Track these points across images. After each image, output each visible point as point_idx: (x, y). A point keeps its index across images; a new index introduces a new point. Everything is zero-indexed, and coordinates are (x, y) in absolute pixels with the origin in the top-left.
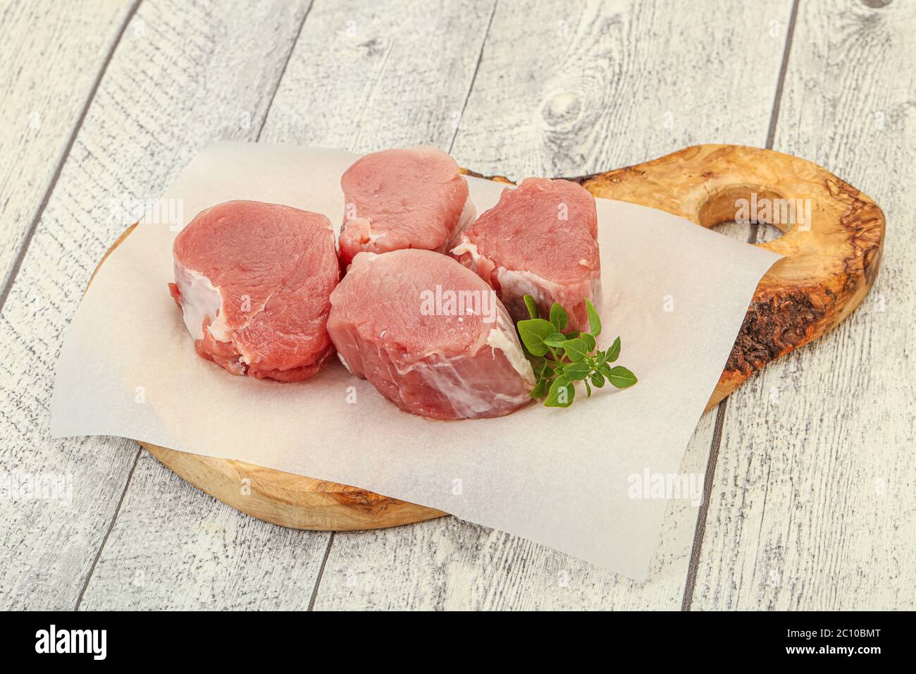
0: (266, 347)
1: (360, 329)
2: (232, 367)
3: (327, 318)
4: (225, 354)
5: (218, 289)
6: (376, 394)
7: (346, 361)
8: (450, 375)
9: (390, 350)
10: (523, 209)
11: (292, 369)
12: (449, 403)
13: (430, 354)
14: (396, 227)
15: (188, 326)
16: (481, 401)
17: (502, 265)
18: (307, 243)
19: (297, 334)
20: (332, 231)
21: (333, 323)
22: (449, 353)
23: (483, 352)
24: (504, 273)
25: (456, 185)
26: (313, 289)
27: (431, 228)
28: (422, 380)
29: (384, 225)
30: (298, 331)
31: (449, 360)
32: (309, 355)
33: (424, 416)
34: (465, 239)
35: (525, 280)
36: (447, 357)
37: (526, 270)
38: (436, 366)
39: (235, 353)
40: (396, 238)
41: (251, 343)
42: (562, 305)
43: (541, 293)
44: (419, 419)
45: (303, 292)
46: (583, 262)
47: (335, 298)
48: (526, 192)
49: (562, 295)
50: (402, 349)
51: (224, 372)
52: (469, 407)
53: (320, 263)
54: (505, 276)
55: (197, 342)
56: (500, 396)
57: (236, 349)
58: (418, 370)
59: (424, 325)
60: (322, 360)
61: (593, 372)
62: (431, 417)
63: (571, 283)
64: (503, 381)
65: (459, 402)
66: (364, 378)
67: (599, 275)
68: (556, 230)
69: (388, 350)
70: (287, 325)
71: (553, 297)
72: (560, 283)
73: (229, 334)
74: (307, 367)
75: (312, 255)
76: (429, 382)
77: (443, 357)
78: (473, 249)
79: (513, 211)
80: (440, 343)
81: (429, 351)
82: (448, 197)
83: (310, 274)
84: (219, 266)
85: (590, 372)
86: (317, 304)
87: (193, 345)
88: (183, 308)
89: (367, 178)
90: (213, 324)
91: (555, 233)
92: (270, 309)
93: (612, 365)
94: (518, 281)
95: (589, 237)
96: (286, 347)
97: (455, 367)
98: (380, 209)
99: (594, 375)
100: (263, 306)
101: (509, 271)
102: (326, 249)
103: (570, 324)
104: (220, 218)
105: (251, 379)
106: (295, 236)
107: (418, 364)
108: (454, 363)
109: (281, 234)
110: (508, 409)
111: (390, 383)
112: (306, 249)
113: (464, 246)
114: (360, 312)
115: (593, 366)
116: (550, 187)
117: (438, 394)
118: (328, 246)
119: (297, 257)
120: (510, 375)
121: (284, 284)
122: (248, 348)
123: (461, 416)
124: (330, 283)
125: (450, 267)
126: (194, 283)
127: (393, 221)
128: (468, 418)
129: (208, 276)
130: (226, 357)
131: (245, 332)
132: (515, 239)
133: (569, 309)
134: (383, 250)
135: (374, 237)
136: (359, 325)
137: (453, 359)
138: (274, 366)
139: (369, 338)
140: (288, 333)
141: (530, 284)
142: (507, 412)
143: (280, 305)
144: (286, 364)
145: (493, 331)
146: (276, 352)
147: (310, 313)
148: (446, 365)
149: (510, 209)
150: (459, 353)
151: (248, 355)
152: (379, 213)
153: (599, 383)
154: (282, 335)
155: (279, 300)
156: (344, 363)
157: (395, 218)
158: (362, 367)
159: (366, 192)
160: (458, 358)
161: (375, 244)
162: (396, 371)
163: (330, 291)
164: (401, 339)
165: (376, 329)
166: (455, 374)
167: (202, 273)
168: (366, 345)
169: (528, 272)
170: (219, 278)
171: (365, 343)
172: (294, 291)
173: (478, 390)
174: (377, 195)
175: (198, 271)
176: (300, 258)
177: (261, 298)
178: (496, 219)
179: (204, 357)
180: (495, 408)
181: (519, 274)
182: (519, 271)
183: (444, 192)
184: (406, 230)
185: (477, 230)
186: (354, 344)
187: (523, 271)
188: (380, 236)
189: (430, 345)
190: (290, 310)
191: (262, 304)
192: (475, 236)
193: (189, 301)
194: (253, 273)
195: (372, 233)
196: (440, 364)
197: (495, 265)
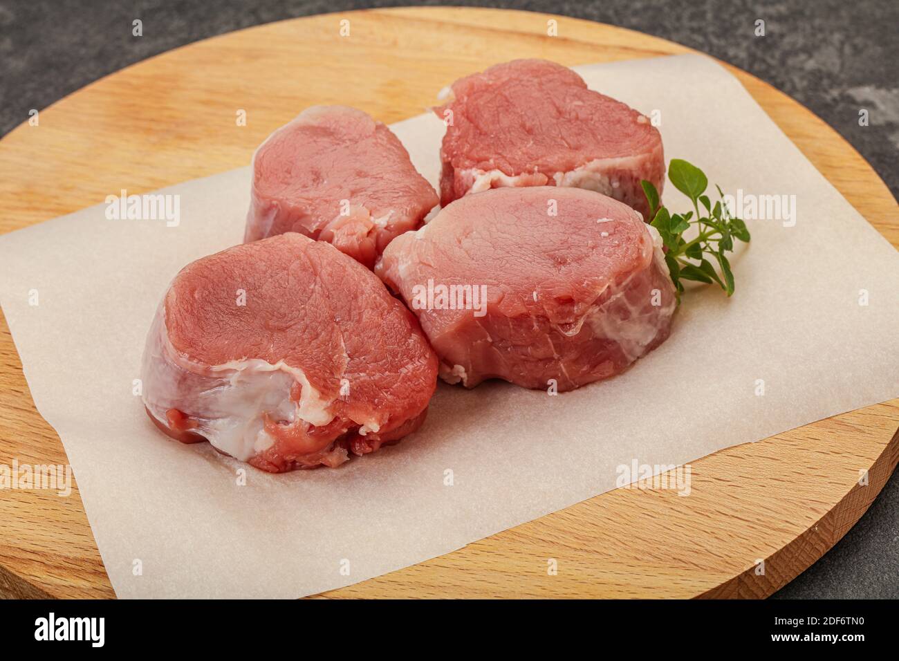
1: (504, 306)
2: (331, 458)
4: (321, 443)
5: (281, 364)
7: (466, 371)
8: (620, 309)
9: (551, 311)
12: (619, 349)
13: (603, 289)
16: (649, 327)
17: (554, 171)
22: (620, 277)
24: (563, 178)
26: (376, 307)
27: (421, 183)
28: (591, 332)
31: (621, 287)
34: (473, 174)
35: (591, 174)
36: (618, 284)
37: (590, 160)
38: (609, 302)
39: (345, 431)
40: (408, 208)
46: (643, 119)
49: (648, 165)
50: (569, 301)
52: (638, 343)
53: (352, 278)
57: (349, 423)
58: (589, 320)
65: (629, 341)
69: (549, 313)
70: (390, 358)
71: (635, 174)
72: (642, 152)
75: (332, 275)
76: (597, 331)
77: (614, 288)
78: (496, 174)
80: (608, 271)
81: (602, 287)
83: (354, 295)
86: (394, 317)
89: (290, 173)
94: (581, 180)
97: (627, 295)
98: (346, 191)
100: (345, 355)
101: (567, 174)
104: (192, 292)
106: (284, 269)
107: (590, 311)
108: (624, 289)
111: (547, 361)
112: (315, 273)
113: (481, 178)
116: (494, 77)
117: (606, 343)
121: (336, 322)
122: (367, 411)
123: (632, 359)
126: (233, 378)
128: (638, 358)
129: (255, 356)
132: (538, 139)
135: (381, 221)
136: (499, 303)
137: (624, 284)
138: (405, 418)
139: (524, 310)
141: (598, 176)
143: (362, 343)
145: (648, 228)
148: (619, 296)
150: (629, 273)
151: (373, 419)
154: (395, 373)
155: (356, 339)
156: (464, 376)
158: (495, 364)
159: (305, 186)
160: (630, 278)
161: (386, 228)
162: (560, 337)
165: (521, 295)
166: (624, 304)
167: (244, 358)
168: (511, 326)
169: (595, 160)
170: (272, 350)
171: (510, 323)
172: (359, 321)
173: (647, 313)
174: (325, 182)
175: (237, 360)
176: (321, 287)
177: (336, 346)
178: (486, 134)
179: (279, 472)
180: (660, 331)
181: (584, 169)
182: (580, 166)
183: (385, 142)
184: (405, 196)
185: (481, 155)
186: (486, 337)
187: (586, 163)
188: (390, 214)
189: (601, 278)
190: (379, 342)
191: (342, 353)
192: (487, 162)
193: (217, 415)
194: (294, 327)
195: (375, 218)
196: (613, 298)
197: (546, 175)
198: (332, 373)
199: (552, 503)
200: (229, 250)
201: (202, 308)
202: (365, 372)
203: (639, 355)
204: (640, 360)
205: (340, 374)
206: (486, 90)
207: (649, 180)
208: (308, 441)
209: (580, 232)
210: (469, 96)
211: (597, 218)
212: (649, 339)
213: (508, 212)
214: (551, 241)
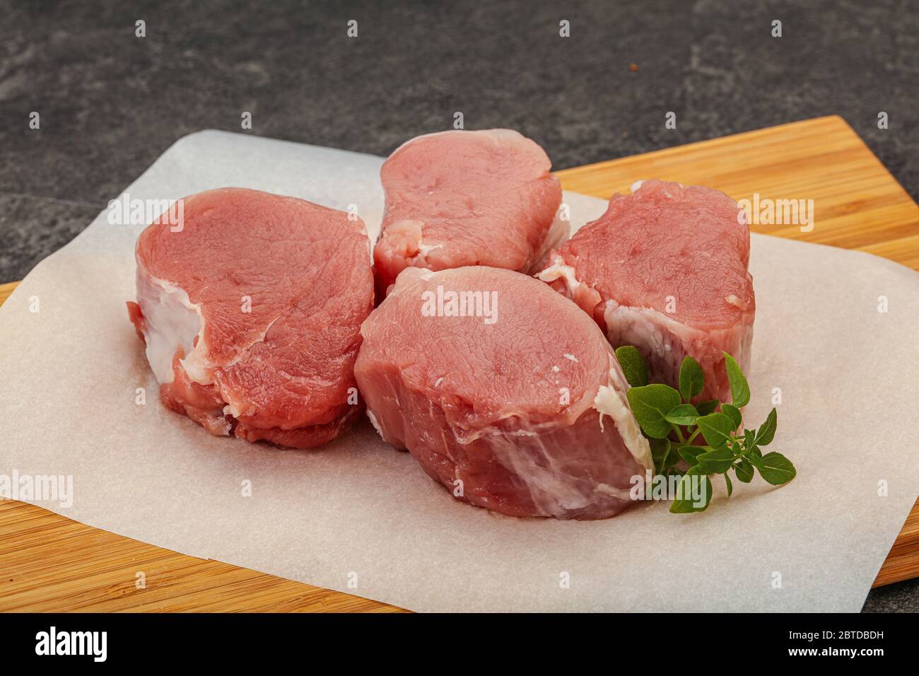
0: (264, 393)
1: (405, 373)
2: (213, 423)
3: (356, 357)
4: (203, 402)
5: (197, 307)
6: (420, 473)
7: (379, 421)
8: (533, 450)
9: (447, 406)
10: (644, 221)
11: (300, 429)
12: (527, 493)
13: (508, 416)
14: (458, 236)
15: (151, 364)
16: (575, 492)
17: (611, 297)
18: (329, 253)
19: (310, 377)
20: (366, 237)
21: (363, 365)
22: (536, 416)
23: (587, 419)
24: (615, 309)
25: (545, 186)
26: (336, 315)
27: (508, 241)
28: (491, 454)
29: (442, 232)
30: (311, 373)
31: (535, 426)
32: (326, 408)
33: (489, 510)
34: (557, 260)
35: (644, 321)
37: (647, 306)
38: (514, 434)
39: (218, 401)
40: (459, 252)
41: (243, 386)
42: (699, 361)
43: (667, 341)
44: (482, 514)
45: (321, 317)
46: (732, 299)
47: (368, 329)
48: (646, 199)
49: (700, 344)
50: (465, 406)
51: (201, 432)
52: (556, 501)
53: (348, 280)
54: (616, 313)
55: (163, 388)
56: (603, 487)
57: (219, 395)
58: (487, 439)
59: (501, 374)
60: (344, 419)
61: (739, 460)
62: (499, 511)
63: (714, 328)
64: (610, 465)
65: (542, 492)
66: (403, 450)
67: (752, 321)
68: (691, 254)
69: (444, 406)
70: (296, 362)
71: (685, 346)
72: (697, 327)
73: (211, 372)
74: (322, 427)
75: (336, 267)
76: (501, 458)
77: (525, 422)
78: (569, 273)
79: (629, 224)
80: (523, 401)
81: (506, 412)
82: (533, 201)
83: (332, 293)
84: (201, 275)
85: (734, 460)
86: (341, 336)
87: (157, 391)
88: (147, 339)
89: (419, 170)
90: (189, 357)
91: (690, 257)
92: (273, 339)
93: (765, 450)
94: (634, 322)
95: (739, 266)
96: (293, 395)
98: (436, 211)
99: (739, 464)
100: (263, 335)
101: (622, 307)
102: (357, 260)
103: (707, 389)
104: (206, 209)
105: (239, 442)
106: (312, 240)
107: (488, 429)
108: (541, 432)
109: (292, 237)
110: (611, 507)
111: (445, 457)
112: (328, 259)
113: (557, 267)
114: (405, 349)
115: (739, 452)
116: (682, 195)
117: (511, 477)
118: (360, 256)
119: (315, 270)
120: (621, 457)
121: (295, 306)
122: (237, 393)
123: (543, 513)
124: (362, 308)
125: (541, 294)
126: (163, 299)
127: (454, 228)
128: (553, 517)
129: (185, 288)
130: (204, 408)
131: (234, 371)
132: (631, 262)
133: (708, 368)
134: (438, 266)
135: (425, 249)
136: (403, 368)
137: (541, 426)
138: (273, 423)
139: (418, 387)
140: (297, 374)
141: (651, 328)
142: (610, 512)
143: (287, 335)
144: (291, 420)
145: (603, 389)
146: (277, 401)
147: (331, 347)
148: (530, 434)
149: (624, 220)
150: (550, 419)
151: (237, 404)
152: (433, 217)
153: (745, 476)
154: (288, 377)
155: (286, 327)
156: (376, 426)
157: (457, 224)
158: (402, 431)
159: (416, 187)
160: (549, 425)
161: (426, 258)
162: (453, 439)
163: (361, 319)
164: (465, 391)
165: (430, 374)
166: (541, 450)
167: (177, 284)
168: (412, 399)
169: (652, 309)
170: (201, 291)
171: (411, 395)
172: (308, 316)
173: (573, 475)
174: (431, 193)
175: (170, 281)
176: (318, 271)
177: (261, 323)
178: (604, 234)
179: (173, 410)
180: (594, 506)
181: (637, 312)
182: (637, 307)
183: (527, 193)
184: (473, 241)
185: (576, 248)
186: (394, 397)
187: (643, 307)
188: (435, 247)
189: (509, 403)
190: (301, 342)
191: (262, 331)
192: (573, 256)
193: (155, 327)
194: (250, 287)
195: (423, 242)
196: (521, 432)
197: (602, 297)
198: (234, 342)
199: (313, 575)
200: (288, 198)
201: (198, 226)
202: (263, 360)
203: (555, 514)
204: (555, 519)
205: (242, 347)
206: (657, 201)
207: (698, 360)
208: (189, 392)
209: (542, 355)
210: (643, 197)
211: (570, 352)
212: (575, 505)
213: (514, 302)
214: (512, 347)
